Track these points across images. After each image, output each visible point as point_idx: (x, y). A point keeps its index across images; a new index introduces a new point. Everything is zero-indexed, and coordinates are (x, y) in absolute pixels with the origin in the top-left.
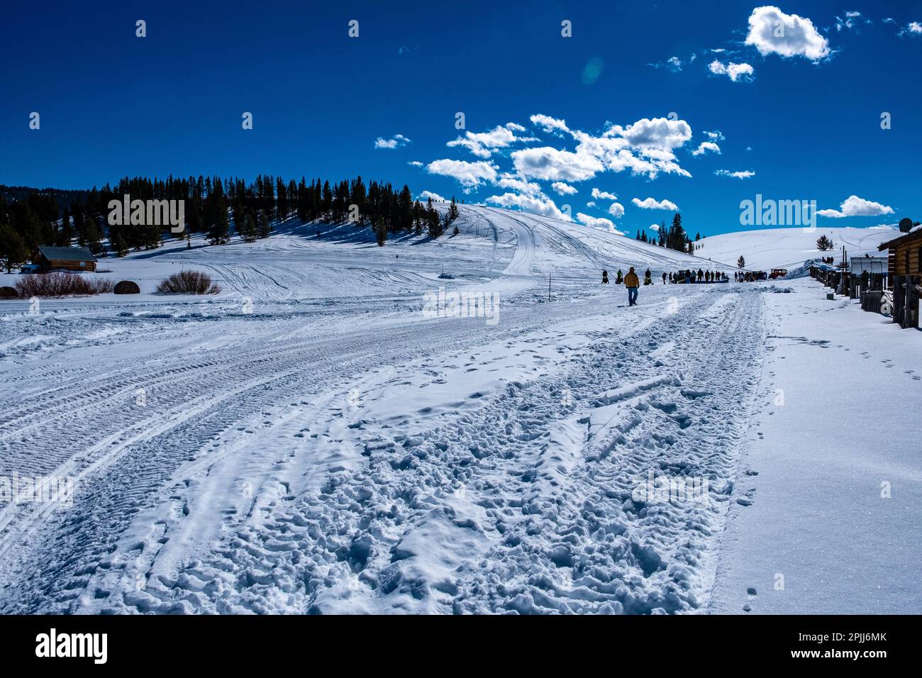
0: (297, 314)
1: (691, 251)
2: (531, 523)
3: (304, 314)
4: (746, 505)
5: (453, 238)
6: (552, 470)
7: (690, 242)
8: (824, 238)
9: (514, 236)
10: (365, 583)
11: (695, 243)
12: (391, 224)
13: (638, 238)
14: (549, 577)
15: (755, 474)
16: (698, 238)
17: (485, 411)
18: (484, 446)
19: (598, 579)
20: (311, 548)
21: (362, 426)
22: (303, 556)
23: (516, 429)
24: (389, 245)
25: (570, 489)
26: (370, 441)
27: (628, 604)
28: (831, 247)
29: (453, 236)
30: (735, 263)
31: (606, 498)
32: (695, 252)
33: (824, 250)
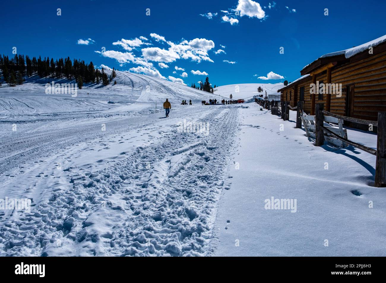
0: (38, 120)
1: (212, 92)
2: (145, 205)
3: (42, 120)
4: (228, 189)
5: (114, 86)
6: (154, 183)
7: (212, 88)
8: (260, 87)
9: (141, 85)
10: (70, 239)
11: (214, 89)
12: (85, 79)
13: (192, 87)
14: (152, 226)
15: (232, 177)
16: (215, 87)
17: (127, 160)
18: (126, 174)
19: (172, 224)
20: (43, 227)
21: (70, 170)
22: (39, 230)
23: (140, 166)
24: (84, 89)
25: (161, 189)
26: (74, 176)
27: (183, 232)
28: (262, 91)
29: (114, 85)
30: (229, 97)
31: (176, 192)
32: (214, 92)
33: (260, 92)
